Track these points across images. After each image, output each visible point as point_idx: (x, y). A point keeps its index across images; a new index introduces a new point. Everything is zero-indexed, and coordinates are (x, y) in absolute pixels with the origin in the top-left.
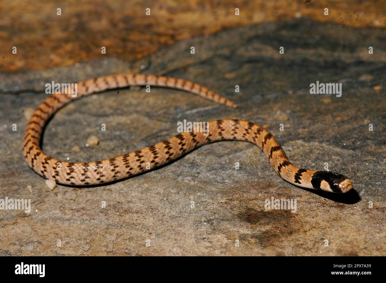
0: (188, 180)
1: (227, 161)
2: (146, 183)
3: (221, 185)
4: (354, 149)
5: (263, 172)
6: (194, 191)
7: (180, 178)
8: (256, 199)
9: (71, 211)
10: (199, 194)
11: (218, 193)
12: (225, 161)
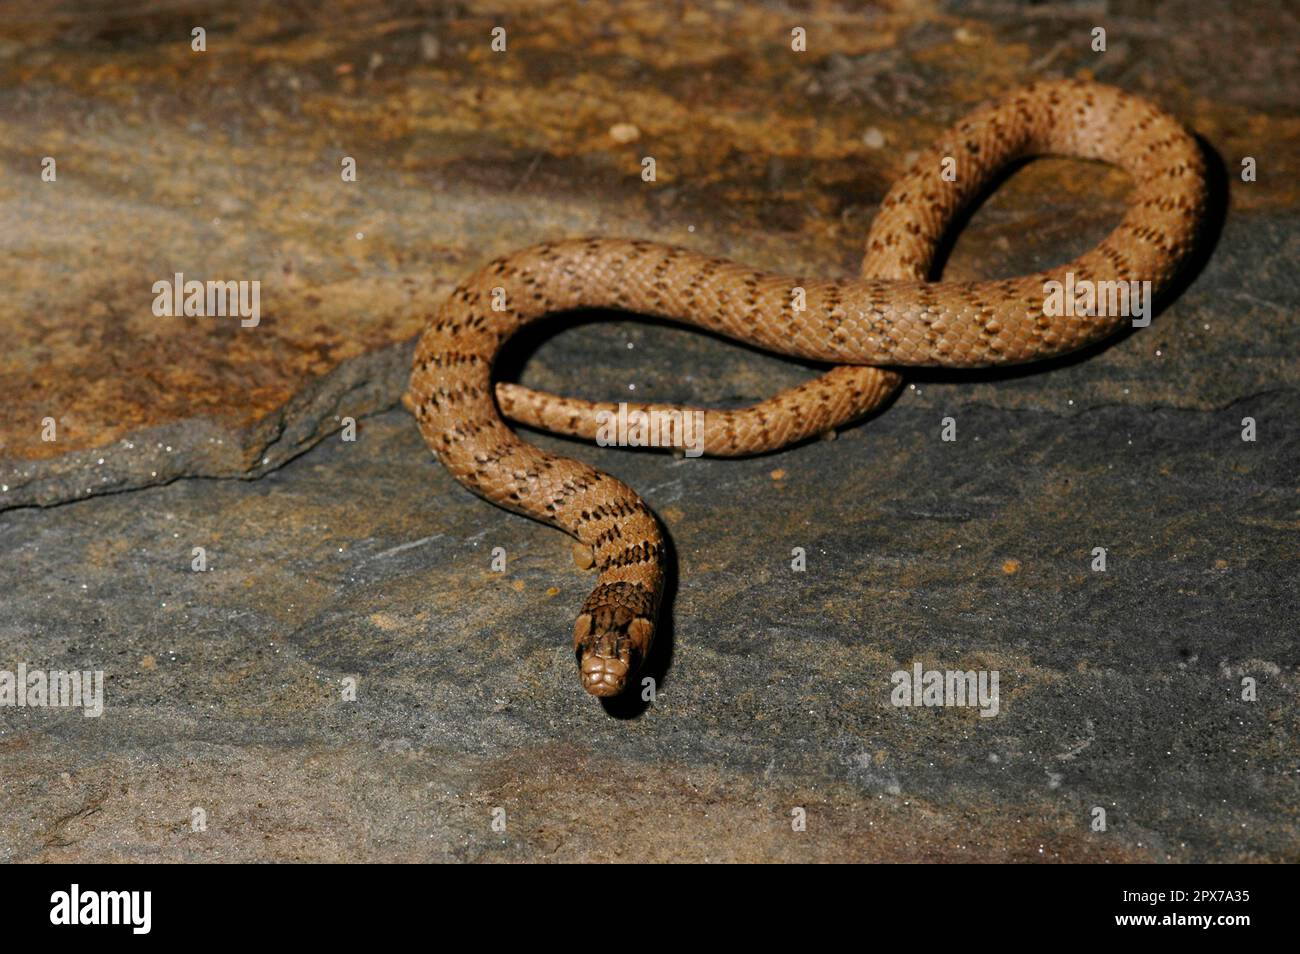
0: (402, 747)
1: (481, 694)
2: (315, 757)
3: (475, 756)
4: (744, 653)
5: (559, 718)
6: (420, 776)
7: (385, 744)
8: (552, 789)
9: (161, 831)
10: (431, 784)
11: (472, 780)
12: (477, 695)
